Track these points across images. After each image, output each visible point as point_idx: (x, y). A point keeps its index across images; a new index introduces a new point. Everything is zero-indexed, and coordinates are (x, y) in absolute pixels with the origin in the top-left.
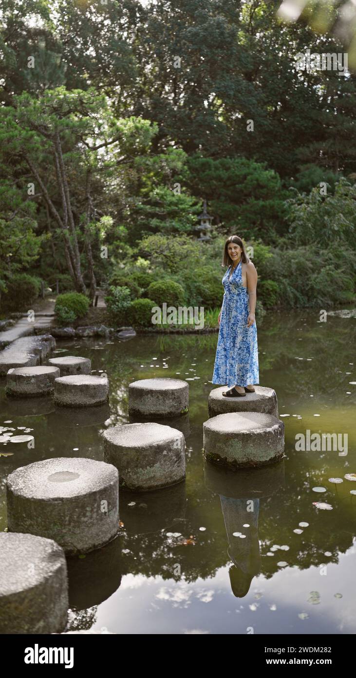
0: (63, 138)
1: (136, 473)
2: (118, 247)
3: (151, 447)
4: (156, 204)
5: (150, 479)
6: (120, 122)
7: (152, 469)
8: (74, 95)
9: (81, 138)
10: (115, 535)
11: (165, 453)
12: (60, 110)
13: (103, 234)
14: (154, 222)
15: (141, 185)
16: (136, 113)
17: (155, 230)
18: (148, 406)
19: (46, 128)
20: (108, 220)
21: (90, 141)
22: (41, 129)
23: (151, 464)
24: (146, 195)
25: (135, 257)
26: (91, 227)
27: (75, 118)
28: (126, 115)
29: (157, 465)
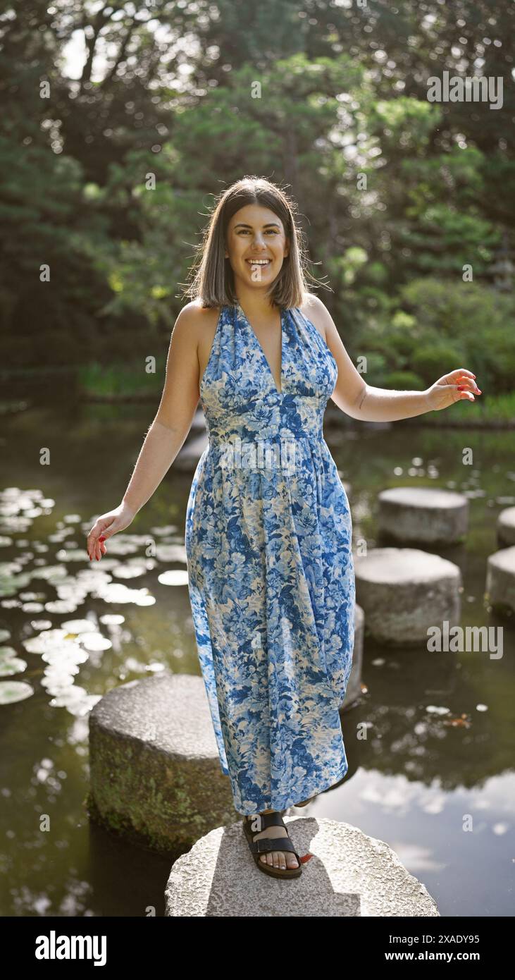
0: (297, 132)
1: (387, 620)
2: (369, 297)
3: (410, 586)
4: (428, 232)
5: (408, 630)
6: (382, 107)
7: (411, 616)
8: (316, 68)
9: (322, 132)
10: (355, 701)
11: (431, 594)
12: (296, 91)
13: (349, 276)
14: (426, 260)
15: (408, 203)
16: (407, 93)
17: (425, 272)
18: (407, 528)
19: (273, 118)
20: (358, 256)
21: (335, 137)
22: (268, 120)
23: (410, 609)
24: (415, 219)
25: (393, 312)
26: (333, 265)
27: (317, 102)
28: (391, 96)
29: (419, 611)
